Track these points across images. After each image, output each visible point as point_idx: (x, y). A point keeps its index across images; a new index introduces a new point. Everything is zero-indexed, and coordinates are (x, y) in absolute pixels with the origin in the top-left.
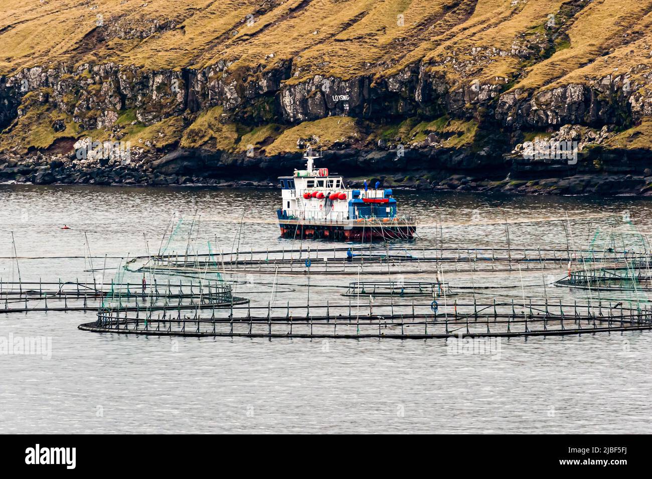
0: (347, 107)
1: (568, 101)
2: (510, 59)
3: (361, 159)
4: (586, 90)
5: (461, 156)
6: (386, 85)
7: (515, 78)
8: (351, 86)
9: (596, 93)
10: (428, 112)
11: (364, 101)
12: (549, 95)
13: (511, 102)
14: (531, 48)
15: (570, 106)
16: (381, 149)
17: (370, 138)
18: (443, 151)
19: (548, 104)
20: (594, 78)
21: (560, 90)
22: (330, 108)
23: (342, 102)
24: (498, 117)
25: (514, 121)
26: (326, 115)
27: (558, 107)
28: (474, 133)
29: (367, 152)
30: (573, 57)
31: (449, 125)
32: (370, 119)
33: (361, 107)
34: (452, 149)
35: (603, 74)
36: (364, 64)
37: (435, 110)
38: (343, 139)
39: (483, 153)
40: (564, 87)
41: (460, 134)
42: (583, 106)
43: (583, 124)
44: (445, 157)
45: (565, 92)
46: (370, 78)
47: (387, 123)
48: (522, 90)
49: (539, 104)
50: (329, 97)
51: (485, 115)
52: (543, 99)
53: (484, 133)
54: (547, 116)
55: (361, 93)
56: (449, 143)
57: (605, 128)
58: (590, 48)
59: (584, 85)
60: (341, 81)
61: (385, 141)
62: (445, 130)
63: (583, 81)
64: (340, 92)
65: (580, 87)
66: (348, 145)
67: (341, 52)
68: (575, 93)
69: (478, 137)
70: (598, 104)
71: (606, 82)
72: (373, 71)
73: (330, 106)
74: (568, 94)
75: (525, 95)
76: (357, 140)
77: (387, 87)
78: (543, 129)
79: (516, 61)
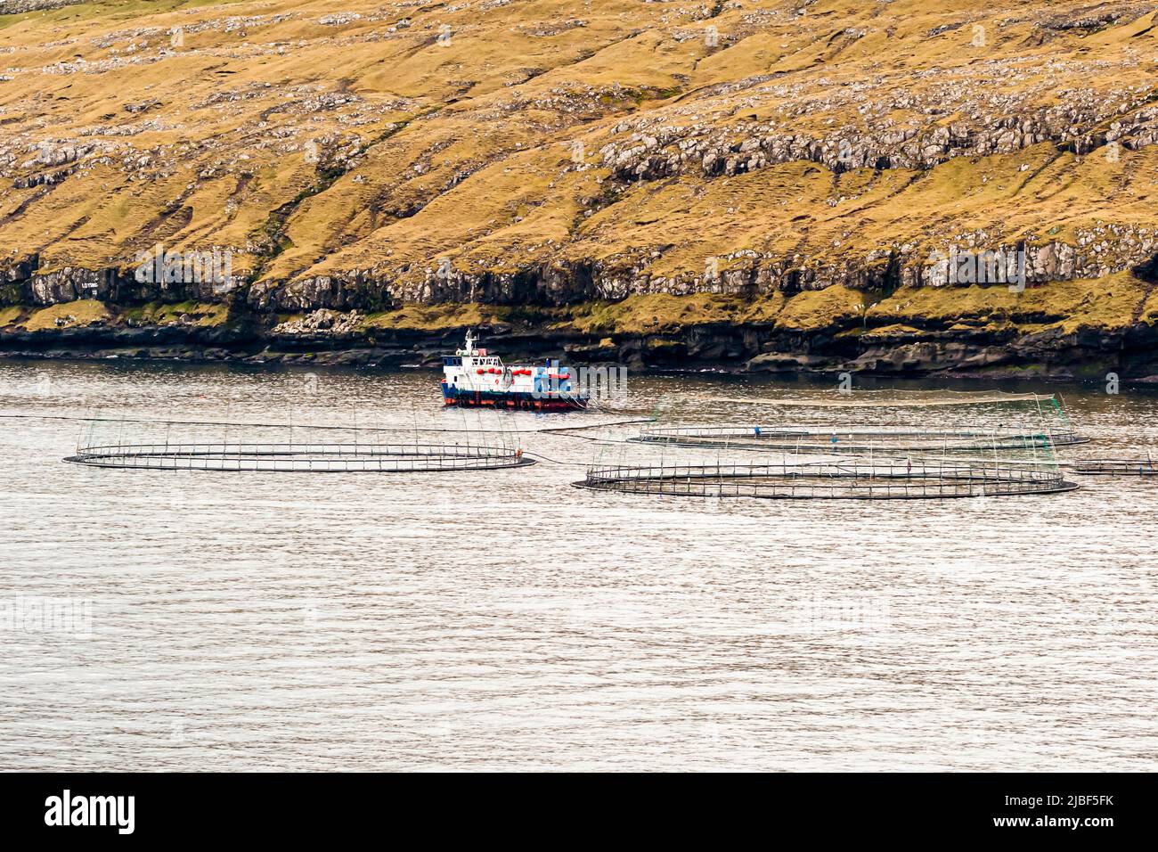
0: (95, 293)
1: (317, 289)
2: (248, 256)
3: (116, 335)
4: (333, 281)
5: (217, 333)
6: (133, 275)
7: (259, 270)
8: (99, 276)
9: (343, 283)
10: (171, 297)
11: (110, 287)
12: (301, 285)
13: (263, 290)
14: (261, 247)
15: (319, 293)
16: (131, 327)
17: (120, 318)
18: (201, 329)
19: (300, 292)
20: (340, 272)
21: (310, 281)
22: (79, 293)
23: (91, 289)
24: (249, 302)
25: (266, 305)
26: (76, 299)
27: (309, 295)
28: (226, 315)
29: (120, 329)
30: (306, 255)
31: (197, 307)
32: (116, 303)
33: (108, 293)
34: (209, 327)
35: (349, 268)
36: (107, 258)
37: (178, 296)
38: (98, 319)
39: (236, 331)
40: (314, 278)
41: (211, 315)
42: (330, 294)
43: (331, 308)
44: (202, 333)
45: (315, 282)
46: (116, 270)
47: (131, 306)
48: (273, 280)
49: (293, 292)
50: (79, 284)
51: (235, 301)
52: (296, 288)
53: (235, 314)
54: (300, 301)
55: (108, 282)
56: (204, 322)
57: (354, 311)
58: (316, 248)
59: (331, 277)
60: (90, 271)
61: (135, 320)
62: (194, 312)
63: (329, 273)
64: (90, 280)
65: (329, 279)
66: (103, 324)
67: (82, 249)
68: (324, 283)
69: (230, 319)
70: (345, 293)
71: (352, 274)
72: (117, 264)
73: (79, 291)
74: (317, 284)
75: (276, 284)
76: (109, 320)
77: (134, 277)
78: (295, 311)
79: (253, 257)
